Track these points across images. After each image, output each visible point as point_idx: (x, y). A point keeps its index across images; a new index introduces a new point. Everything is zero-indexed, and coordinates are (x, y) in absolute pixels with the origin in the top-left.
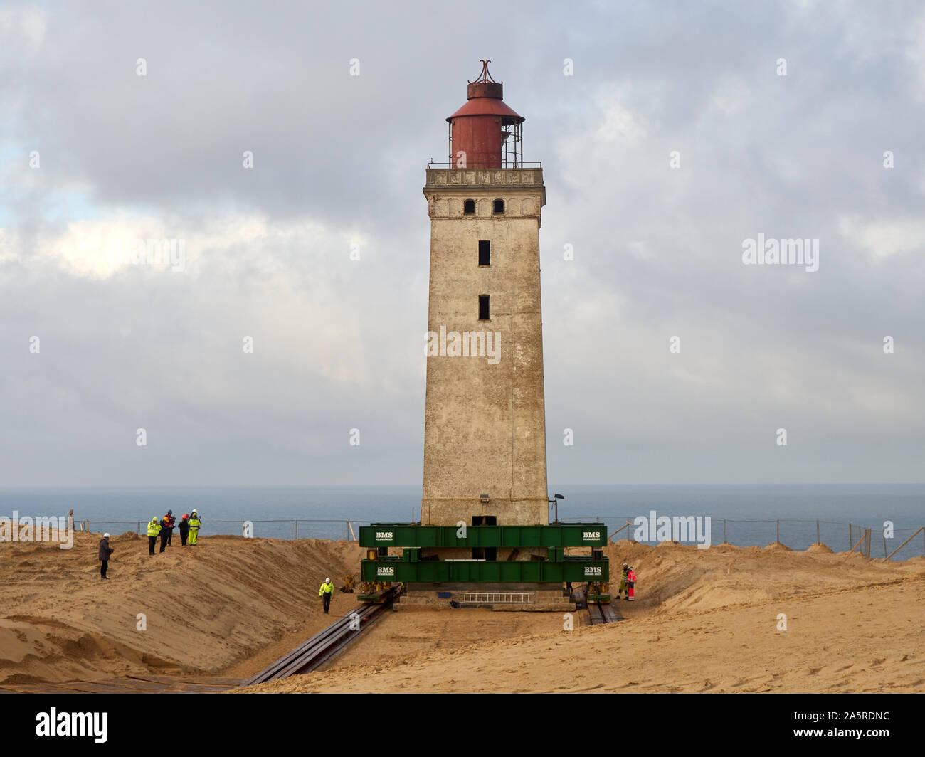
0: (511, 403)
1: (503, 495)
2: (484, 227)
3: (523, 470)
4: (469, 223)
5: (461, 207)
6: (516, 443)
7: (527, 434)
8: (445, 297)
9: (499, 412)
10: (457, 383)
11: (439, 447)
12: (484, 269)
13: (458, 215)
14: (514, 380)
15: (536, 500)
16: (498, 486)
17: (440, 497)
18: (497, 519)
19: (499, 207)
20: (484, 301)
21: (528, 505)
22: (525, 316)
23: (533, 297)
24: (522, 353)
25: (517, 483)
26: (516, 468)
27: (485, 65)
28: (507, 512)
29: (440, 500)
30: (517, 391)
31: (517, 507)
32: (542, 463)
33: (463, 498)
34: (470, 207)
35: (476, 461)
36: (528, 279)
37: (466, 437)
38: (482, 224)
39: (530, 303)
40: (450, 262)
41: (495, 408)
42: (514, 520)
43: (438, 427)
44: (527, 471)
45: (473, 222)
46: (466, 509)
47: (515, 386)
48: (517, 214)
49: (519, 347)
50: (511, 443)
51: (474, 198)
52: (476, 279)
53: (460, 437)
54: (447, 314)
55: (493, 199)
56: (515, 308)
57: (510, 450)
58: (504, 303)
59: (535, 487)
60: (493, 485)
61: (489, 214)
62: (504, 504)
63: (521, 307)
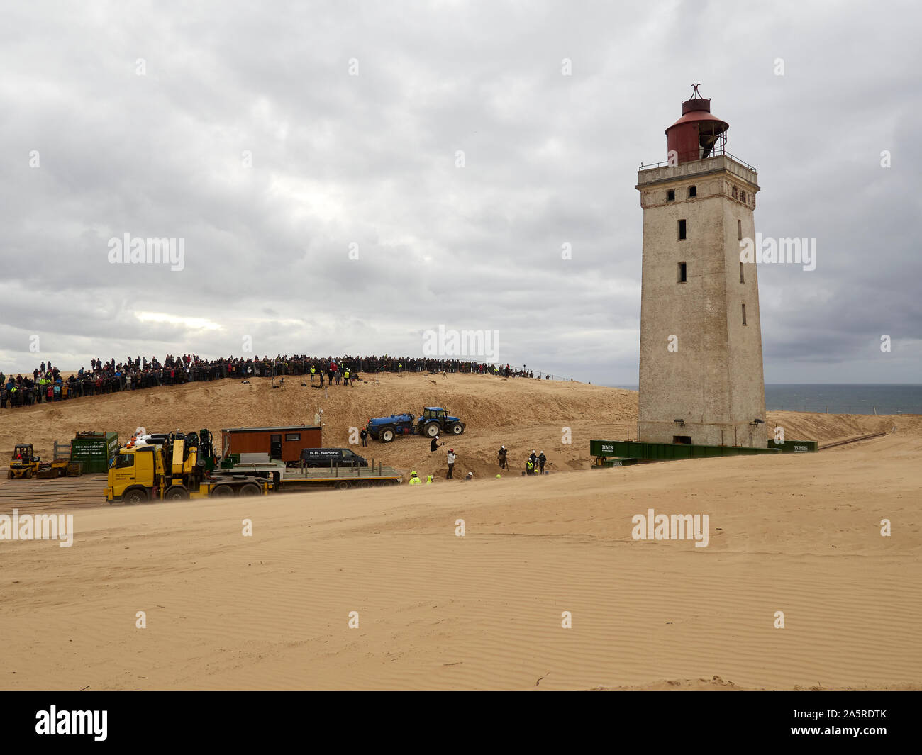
0: (702, 346)
1: (697, 420)
2: (683, 209)
3: (712, 400)
4: (671, 208)
5: (665, 196)
6: (707, 378)
7: (715, 371)
8: (653, 267)
9: (694, 353)
10: (661, 331)
11: (649, 381)
12: (682, 242)
13: (662, 202)
14: (705, 328)
15: (723, 425)
16: (693, 412)
17: (650, 420)
18: (692, 439)
19: (693, 192)
20: (683, 267)
21: (715, 429)
22: (713, 275)
23: (719, 260)
24: (711, 306)
25: (707, 411)
26: (707, 399)
27: (696, 88)
28: (699, 433)
29: (650, 422)
30: (707, 337)
31: (707, 429)
32: (727, 394)
33: (667, 421)
34: (671, 195)
35: (677, 393)
36: (716, 245)
37: (668, 374)
38: (680, 207)
39: (717, 265)
40: (657, 239)
41: (690, 351)
42: (706, 441)
43: (649, 367)
44: (715, 401)
45: (674, 206)
46: (669, 430)
47: (705, 333)
48: (706, 196)
49: (709, 301)
50: (703, 377)
51: (673, 188)
52: (675, 250)
53: (665, 373)
54: (654, 280)
55: (687, 186)
56: (705, 270)
57: (702, 384)
58: (697, 266)
59: (722, 414)
60: (688, 412)
61: (684, 199)
62: (697, 427)
63: (710, 269)
